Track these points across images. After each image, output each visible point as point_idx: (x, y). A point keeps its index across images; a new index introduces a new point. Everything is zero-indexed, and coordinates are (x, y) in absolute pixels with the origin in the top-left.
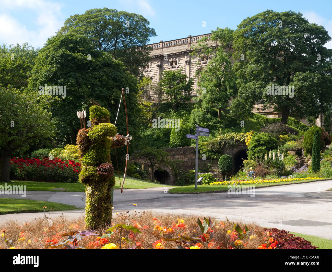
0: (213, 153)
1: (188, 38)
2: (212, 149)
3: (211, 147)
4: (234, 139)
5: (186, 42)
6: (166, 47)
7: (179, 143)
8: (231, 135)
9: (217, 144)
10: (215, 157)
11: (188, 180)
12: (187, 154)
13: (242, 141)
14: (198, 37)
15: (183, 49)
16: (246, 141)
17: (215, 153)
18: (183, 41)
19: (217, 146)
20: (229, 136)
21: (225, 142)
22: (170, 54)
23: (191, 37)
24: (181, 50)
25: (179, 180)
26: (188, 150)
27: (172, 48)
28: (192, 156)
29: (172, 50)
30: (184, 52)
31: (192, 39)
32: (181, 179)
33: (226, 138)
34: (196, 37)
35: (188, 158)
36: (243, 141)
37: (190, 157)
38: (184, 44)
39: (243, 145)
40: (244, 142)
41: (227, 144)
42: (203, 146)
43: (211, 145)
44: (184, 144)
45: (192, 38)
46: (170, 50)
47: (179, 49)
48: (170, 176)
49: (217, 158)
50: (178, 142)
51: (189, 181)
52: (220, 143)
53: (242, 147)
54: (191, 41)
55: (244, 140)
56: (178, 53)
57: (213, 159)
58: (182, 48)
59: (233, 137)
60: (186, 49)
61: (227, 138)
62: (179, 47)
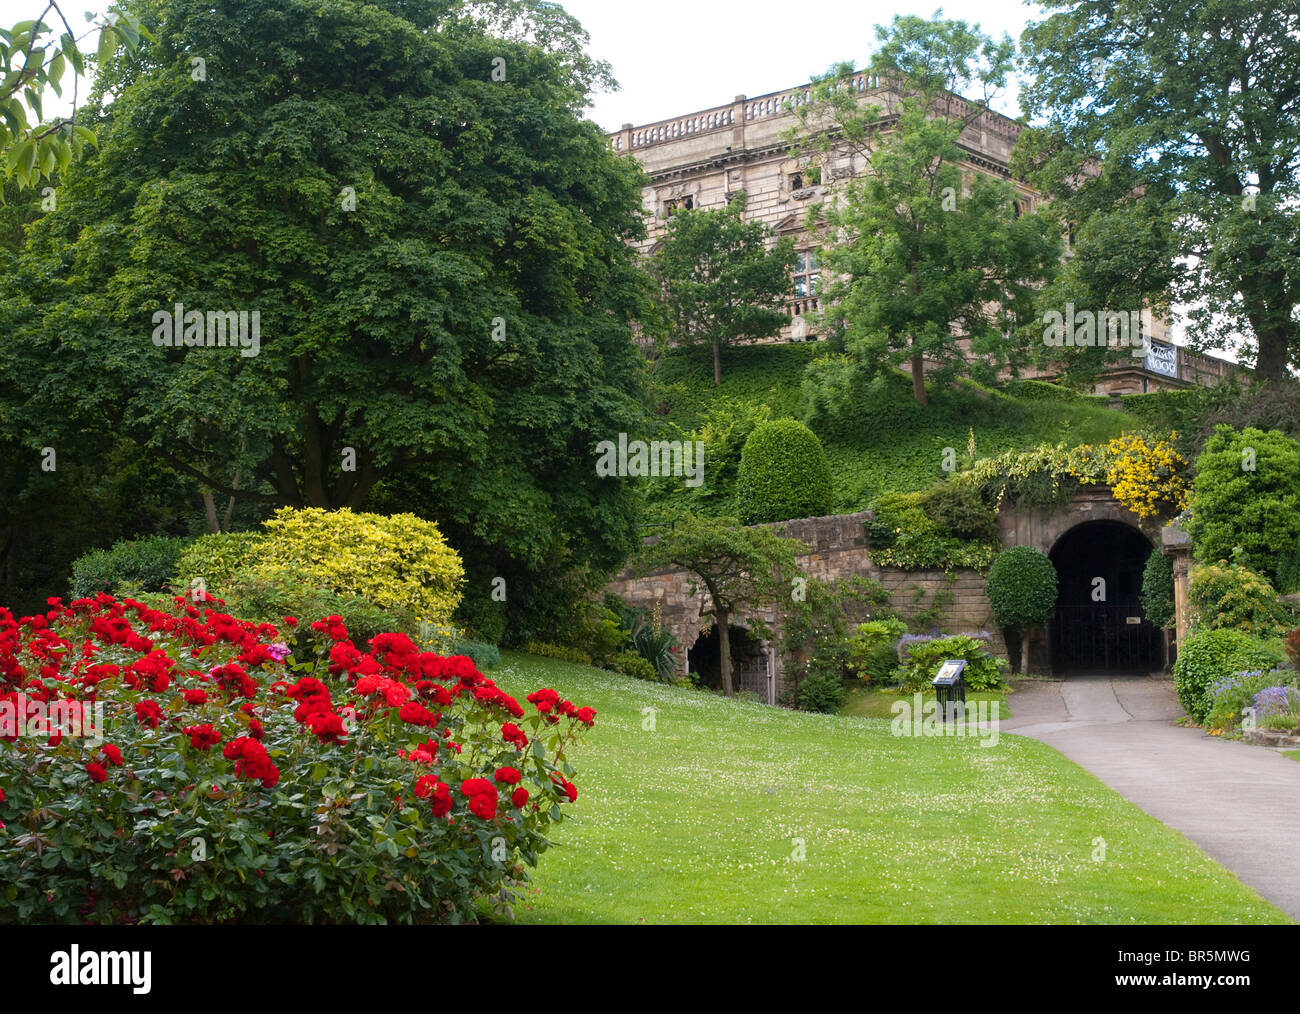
0: (955, 541)
1: (732, 105)
2: (951, 523)
3: (947, 513)
4: (1049, 472)
5: (725, 123)
6: (647, 148)
7: (783, 501)
8: (1037, 456)
9: (975, 496)
10: (968, 560)
11: (857, 669)
12: (838, 550)
13: (1090, 483)
14: (772, 99)
15: (716, 149)
16: (1111, 478)
17: (966, 537)
18: (711, 119)
19: (976, 507)
20: (1026, 462)
21: (1011, 486)
22: (664, 171)
23: (742, 101)
24: (709, 151)
25: (811, 670)
26: (838, 530)
27: (669, 148)
28: (858, 557)
29: (669, 157)
30: (719, 160)
31: (749, 110)
32: (823, 669)
33: (1012, 471)
34: (765, 101)
35: (841, 567)
36: (1093, 482)
37: (850, 563)
38: (718, 128)
39: (1091, 498)
40: (1101, 488)
41: (1023, 497)
42: (905, 508)
43: (943, 507)
44: (806, 506)
45: (750, 105)
46: (664, 158)
47: (700, 149)
48: (764, 657)
49: (974, 563)
50: (776, 496)
51: (861, 675)
52: (986, 495)
53: (1090, 507)
54: (744, 116)
55: (1102, 475)
56: (695, 164)
57: (960, 568)
58: (712, 145)
59: (1046, 462)
60: (729, 149)
61: (1017, 471)
62: (697, 141)
